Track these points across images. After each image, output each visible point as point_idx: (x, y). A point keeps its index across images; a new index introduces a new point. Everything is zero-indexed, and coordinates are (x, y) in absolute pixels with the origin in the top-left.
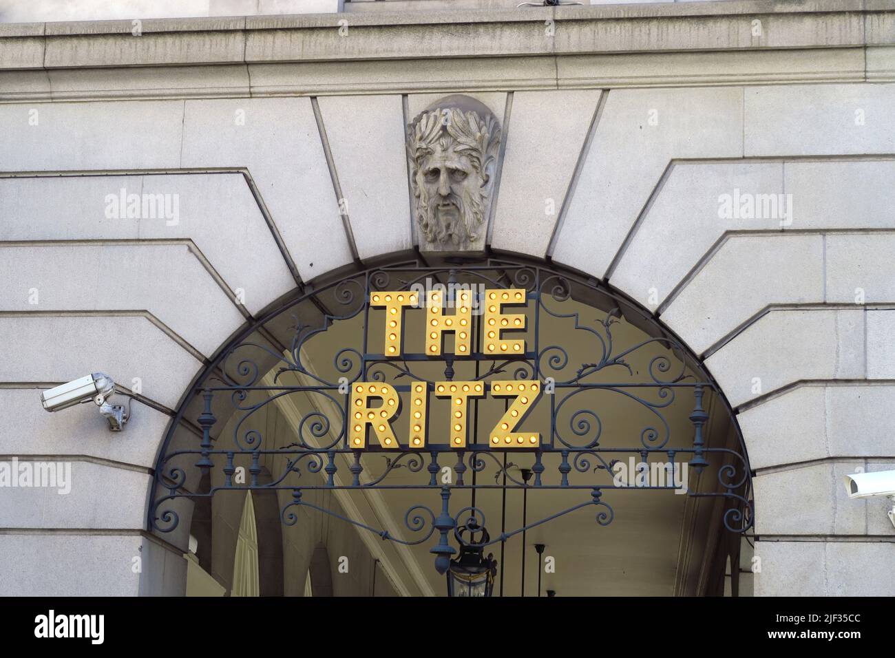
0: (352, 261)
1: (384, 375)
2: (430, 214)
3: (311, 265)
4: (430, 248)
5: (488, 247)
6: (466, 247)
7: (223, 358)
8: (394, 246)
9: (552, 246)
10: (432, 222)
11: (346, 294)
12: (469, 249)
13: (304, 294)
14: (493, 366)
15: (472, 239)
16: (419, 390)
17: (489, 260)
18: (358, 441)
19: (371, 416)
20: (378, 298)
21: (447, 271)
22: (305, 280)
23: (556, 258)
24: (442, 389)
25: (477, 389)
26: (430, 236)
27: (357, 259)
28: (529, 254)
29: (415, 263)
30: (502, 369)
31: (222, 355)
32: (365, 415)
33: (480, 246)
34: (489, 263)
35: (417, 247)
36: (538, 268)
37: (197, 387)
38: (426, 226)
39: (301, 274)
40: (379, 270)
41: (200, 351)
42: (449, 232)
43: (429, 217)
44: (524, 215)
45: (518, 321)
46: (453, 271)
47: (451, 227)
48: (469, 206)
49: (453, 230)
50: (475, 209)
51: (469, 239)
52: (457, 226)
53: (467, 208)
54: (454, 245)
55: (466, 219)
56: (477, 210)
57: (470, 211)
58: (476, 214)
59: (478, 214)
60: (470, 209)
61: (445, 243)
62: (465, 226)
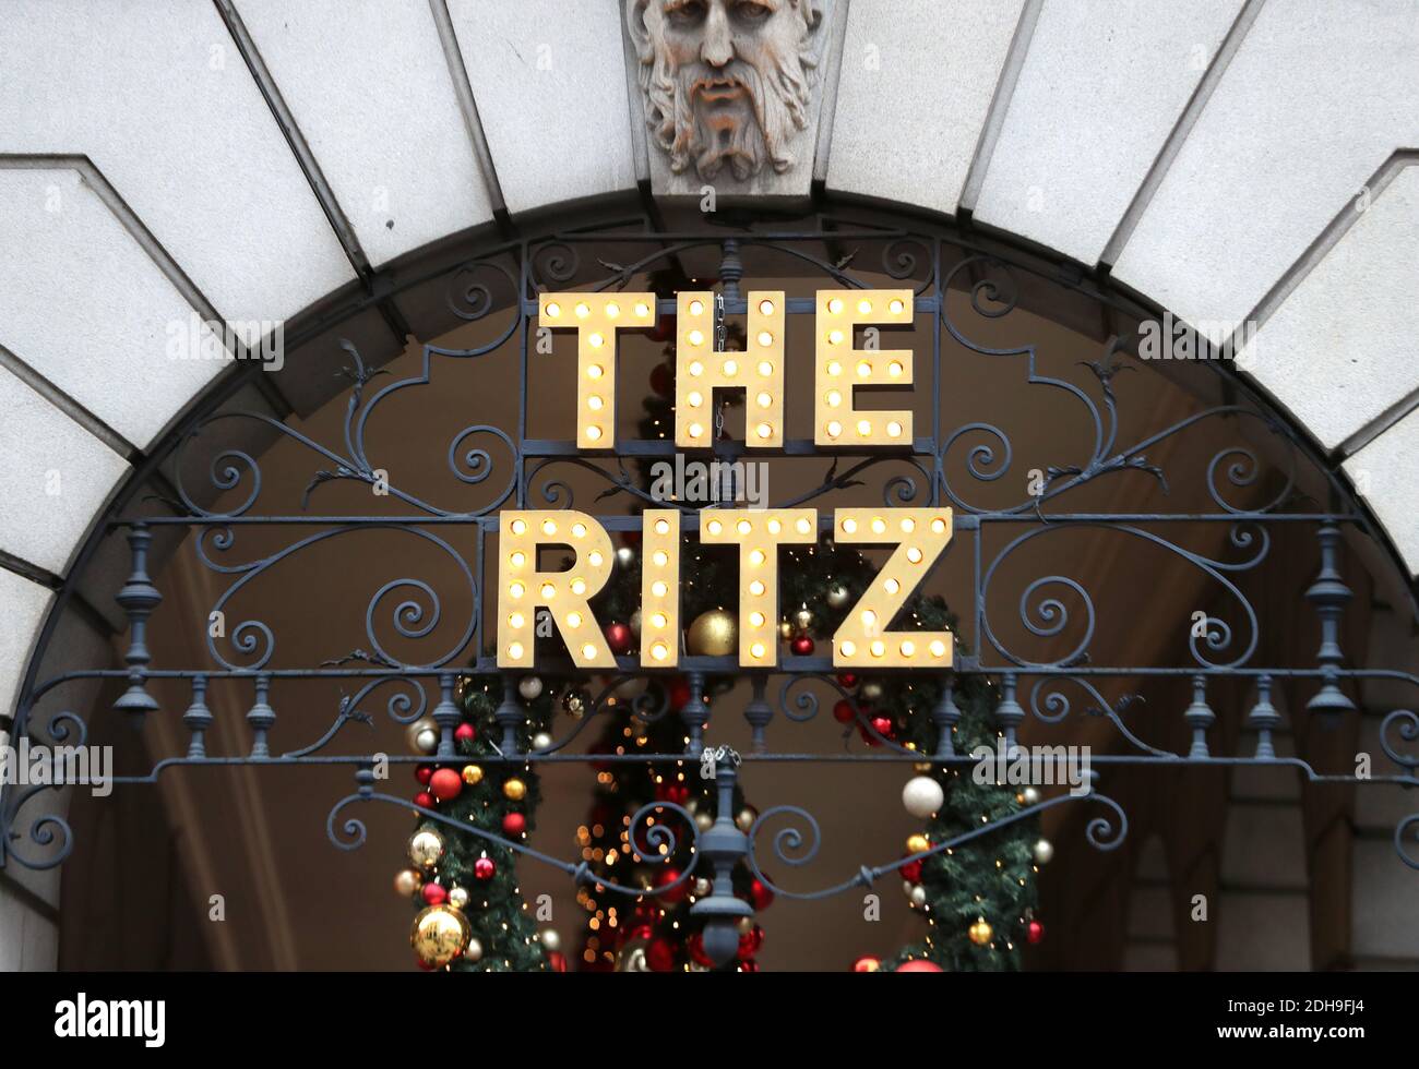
0: (491, 217)
1: (570, 492)
2: (680, 105)
3: (390, 225)
4: (677, 187)
5: (818, 186)
6: (766, 186)
7: (176, 445)
8: (591, 182)
9: (973, 184)
10: (683, 126)
11: (474, 296)
12: (773, 192)
13: (371, 294)
14: (833, 470)
15: (781, 168)
16: (661, 530)
17: (820, 216)
18: (516, 651)
19: (548, 591)
20: (555, 309)
21: (720, 242)
22: (376, 260)
23: (982, 214)
24: (715, 528)
25: (801, 526)
26: (680, 162)
27: (501, 213)
28: (918, 204)
29: (642, 222)
30: (854, 478)
31: (174, 441)
32: (532, 589)
33: (798, 186)
34: (819, 224)
35: (645, 185)
36: (940, 238)
37: (112, 518)
38: (670, 135)
39: (365, 247)
40: (553, 237)
41: (119, 430)
42: (727, 150)
43: (676, 113)
44: (905, 110)
45: (896, 367)
46: (732, 243)
47: (731, 137)
48: (776, 90)
49: (736, 145)
50: (789, 96)
51: (774, 166)
52: (748, 135)
53: (770, 94)
54: (738, 180)
55: (768, 119)
56: (793, 97)
57: (777, 101)
58: (790, 105)
59: (794, 107)
60: (778, 94)
61: (714, 174)
62: (765, 137)
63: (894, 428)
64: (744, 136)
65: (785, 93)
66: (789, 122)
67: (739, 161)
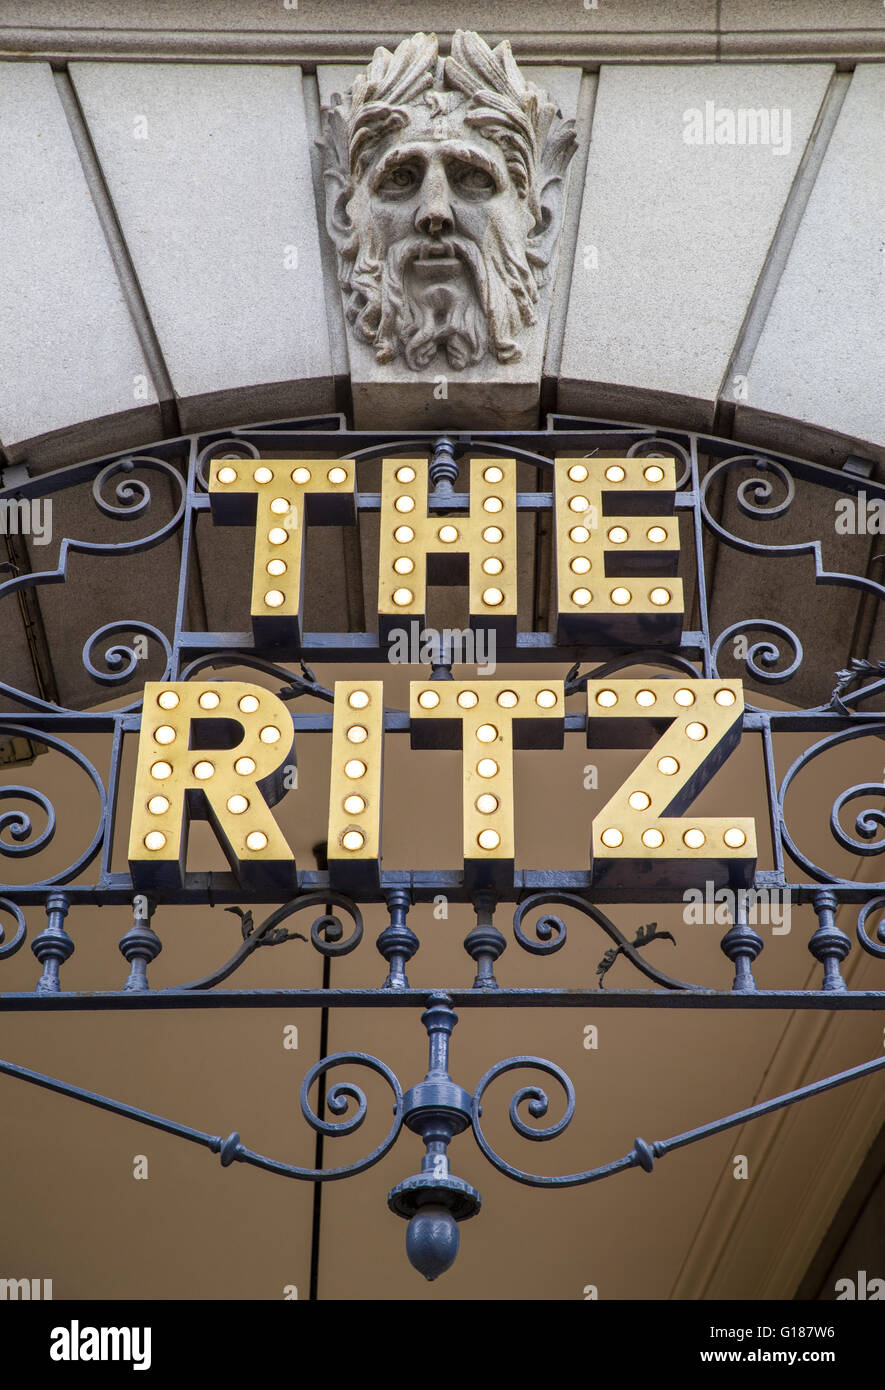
0: (155, 401)
2: (388, 282)
4: (380, 375)
5: (547, 382)
6: (488, 376)
10: (392, 302)
11: (128, 493)
12: (496, 380)
15: (506, 355)
16: (358, 700)
18: (155, 840)
19: (203, 771)
20: (232, 474)
21: (430, 441)
23: (749, 399)
24: (432, 700)
25: (544, 699)
26: (386, 347)
28: (671, 390)
32: (182, 770)
33: (527, 372)
35: (342, 377)
36: (694, 437)
40: (229, 435)
42: (443, 331)
43: (383, 295)
44: (650, 309)
45: (660, 534)
46: (446, 441)
47: (449, 316)
48: (500, 273)
49: (455, 320)
50: (515, 281)
51: (498, 353)
52: (467, 313)
53: (493, 276)
54: (455, 368)
55: (492, 297)
56: (520, 284)
57: (502, 284)
58: (517, 292)
59: (522, 294)
60: (504, 279)
61: (427, 360)
62: (488, 316)
63: (663, 596)
64: (464, 315)
65: (512, 279)
66: (515, 309)
67: (456, 342)
